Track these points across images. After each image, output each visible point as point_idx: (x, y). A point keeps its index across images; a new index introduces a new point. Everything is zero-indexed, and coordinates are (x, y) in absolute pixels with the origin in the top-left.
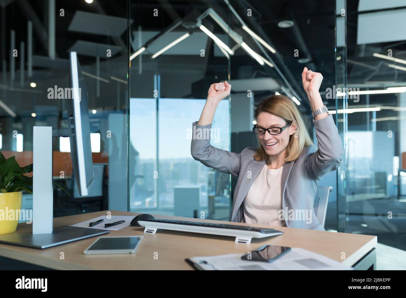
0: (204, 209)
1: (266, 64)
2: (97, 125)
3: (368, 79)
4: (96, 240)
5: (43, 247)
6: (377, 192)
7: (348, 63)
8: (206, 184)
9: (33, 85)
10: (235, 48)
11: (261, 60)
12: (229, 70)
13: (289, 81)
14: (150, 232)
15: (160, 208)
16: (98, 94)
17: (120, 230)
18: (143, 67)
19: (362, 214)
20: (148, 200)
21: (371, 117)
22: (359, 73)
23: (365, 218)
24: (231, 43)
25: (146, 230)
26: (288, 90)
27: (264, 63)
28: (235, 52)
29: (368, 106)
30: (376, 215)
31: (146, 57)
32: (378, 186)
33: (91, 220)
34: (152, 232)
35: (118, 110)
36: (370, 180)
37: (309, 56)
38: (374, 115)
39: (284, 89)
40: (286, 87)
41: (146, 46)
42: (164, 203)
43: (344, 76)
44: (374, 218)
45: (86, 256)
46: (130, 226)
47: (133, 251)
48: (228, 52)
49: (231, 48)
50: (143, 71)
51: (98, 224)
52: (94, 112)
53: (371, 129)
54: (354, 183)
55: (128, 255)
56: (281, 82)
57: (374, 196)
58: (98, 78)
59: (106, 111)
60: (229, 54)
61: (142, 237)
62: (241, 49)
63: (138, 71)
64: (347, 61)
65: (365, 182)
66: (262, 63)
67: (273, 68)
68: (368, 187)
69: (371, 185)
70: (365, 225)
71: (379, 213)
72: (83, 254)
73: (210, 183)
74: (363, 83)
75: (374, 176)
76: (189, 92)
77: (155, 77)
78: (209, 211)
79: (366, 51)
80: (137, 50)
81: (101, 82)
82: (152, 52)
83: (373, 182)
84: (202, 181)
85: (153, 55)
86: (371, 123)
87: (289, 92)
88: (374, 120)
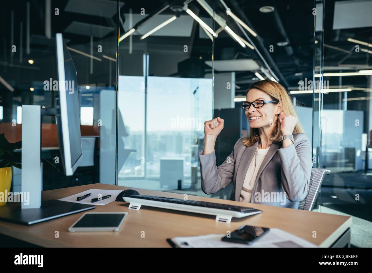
0: (187, 178)
1: (247, 46)
2: (91, 99)
3: (341, 62)
4: (81, 216)
5: (30, 223)
6: (346, 166)
7: (325, 47)
8: (190, 155)
9: (31, 62)
10: (219, 31)
11: (243, 43)
12: (213, 52)
13: (268, 62)
14: (134, 208)
15: (147, 176)
16: (92, 72)
17: (105, 205)
18: (133, 46)
19: (332, 187)
20: (137, 168)
21: (343, 97)
22: (333, 56)
23: (335, 190)
24: (216, 26)
25: (130, 206)
26: (267, 71)
27: (246, 45)
28: (219, 34)
29: (340, 86)
30: (345, 187)
31: (136, 38)
32: (347, 160)
33: (79, 193)
34: (136, 208)
35: (110, 87)
36: (341, 154)
37: (287, 40)
38: (346, 95)
39: (263, 70)
40: (265, 68)
41: (135, 27)
42: (151, 171)
43: (321, 59)
44: (343, 190)
45: (71, 234)
46: (115, 201)
47: (117, 229)
48: (212, 35)
49: (215, 30)
50: (133, 50)
51: (85, 198)
52: (88, 87)
53: (342, 108)
54: (325, 157)
55: (111, 233)
56: (261, 64)
57: (343, 169)
58: (92, 57)
59: (99, 88)
60: (213, 36)
61: (126, 213)
62: (224, 32)
63: (128, 50)
64: (324, 45)
65: (336, 156)
66: (243, 45)
67: (254, 50)
68: (338, 161)
69: (341, 159)
70: (335, 197)
71: (348, 186)
72: (68, 231)
73: (193, 154)
74: (337, 66)
75: (343, 151)
76: (176, 71)
77: (144, 56)
78: (192, 181)
79: (340, 36)
80: (128, 31)
81: (94, 60)
82: (142, 34)
83: (343, 156)
84: (187, 152)
85: (142, 36)
86: (342, 102)
87: (267, 73)
88: (346, 100)
